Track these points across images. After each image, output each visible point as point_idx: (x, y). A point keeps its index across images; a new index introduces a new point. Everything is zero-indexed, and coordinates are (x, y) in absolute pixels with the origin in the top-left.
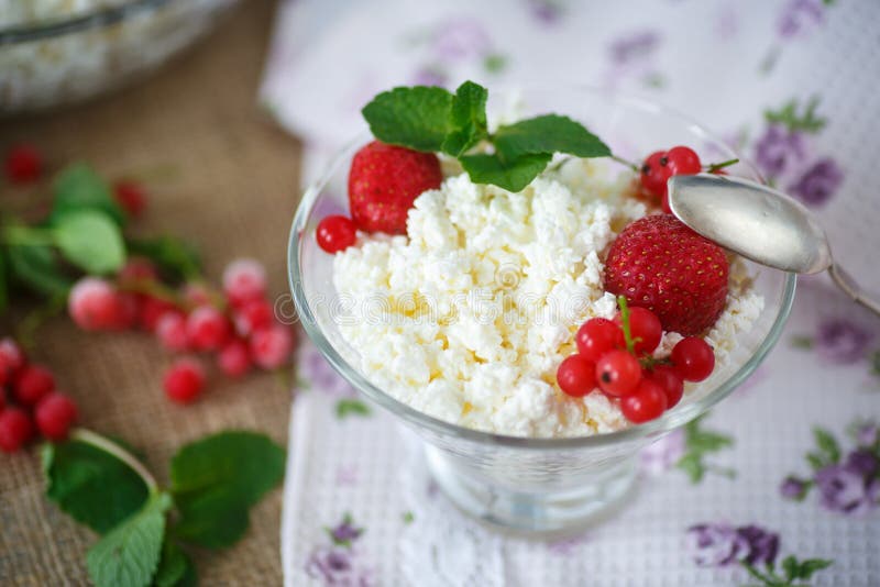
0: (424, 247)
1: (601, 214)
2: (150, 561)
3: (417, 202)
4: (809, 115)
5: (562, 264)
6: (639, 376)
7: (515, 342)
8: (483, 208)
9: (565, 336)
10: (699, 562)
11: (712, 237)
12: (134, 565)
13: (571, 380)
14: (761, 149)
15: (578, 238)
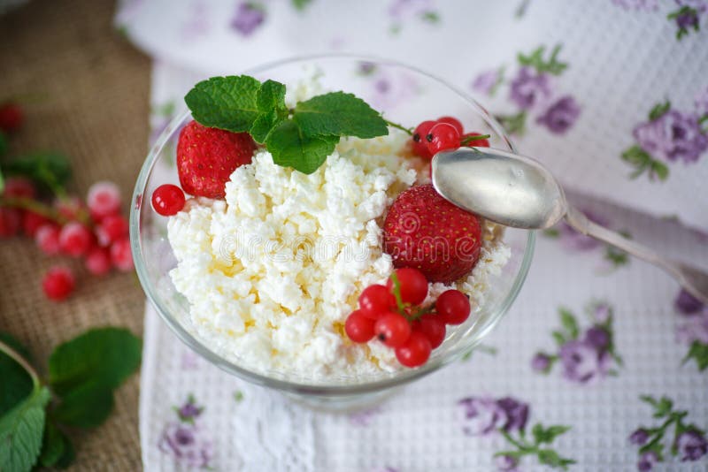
0: (238, 213)
1: (380, 184)
2: (35, 446)
3: (231, 177)
4: (553, 61)
5: (347, 232)
6: (408, 331)
7: (312, 292)
8: (285, 180)
9: (352, 290)
10: (467, 431)
11: (468, 207)
12: (23, 450)
13: (356, 331)
14: (515, 86)
15: (360, 208)
